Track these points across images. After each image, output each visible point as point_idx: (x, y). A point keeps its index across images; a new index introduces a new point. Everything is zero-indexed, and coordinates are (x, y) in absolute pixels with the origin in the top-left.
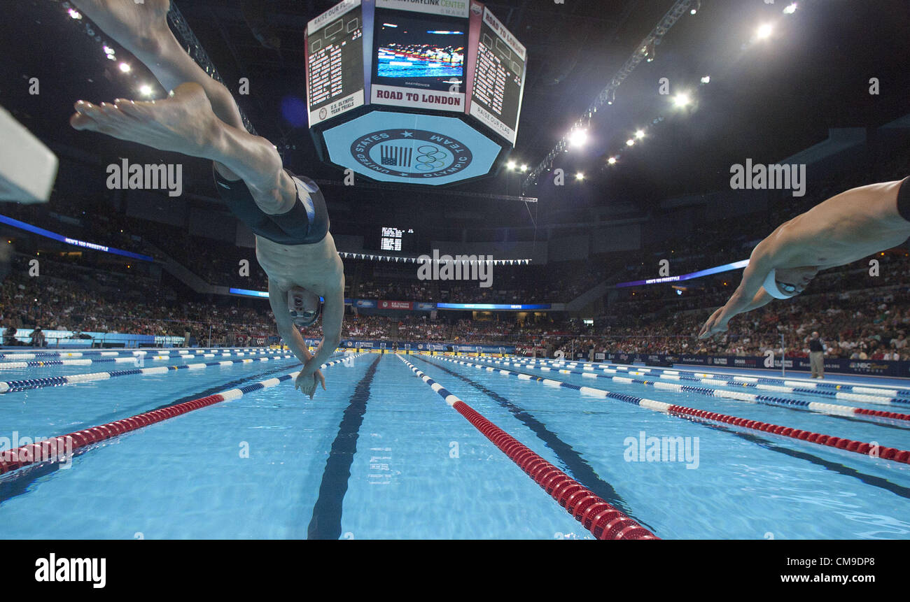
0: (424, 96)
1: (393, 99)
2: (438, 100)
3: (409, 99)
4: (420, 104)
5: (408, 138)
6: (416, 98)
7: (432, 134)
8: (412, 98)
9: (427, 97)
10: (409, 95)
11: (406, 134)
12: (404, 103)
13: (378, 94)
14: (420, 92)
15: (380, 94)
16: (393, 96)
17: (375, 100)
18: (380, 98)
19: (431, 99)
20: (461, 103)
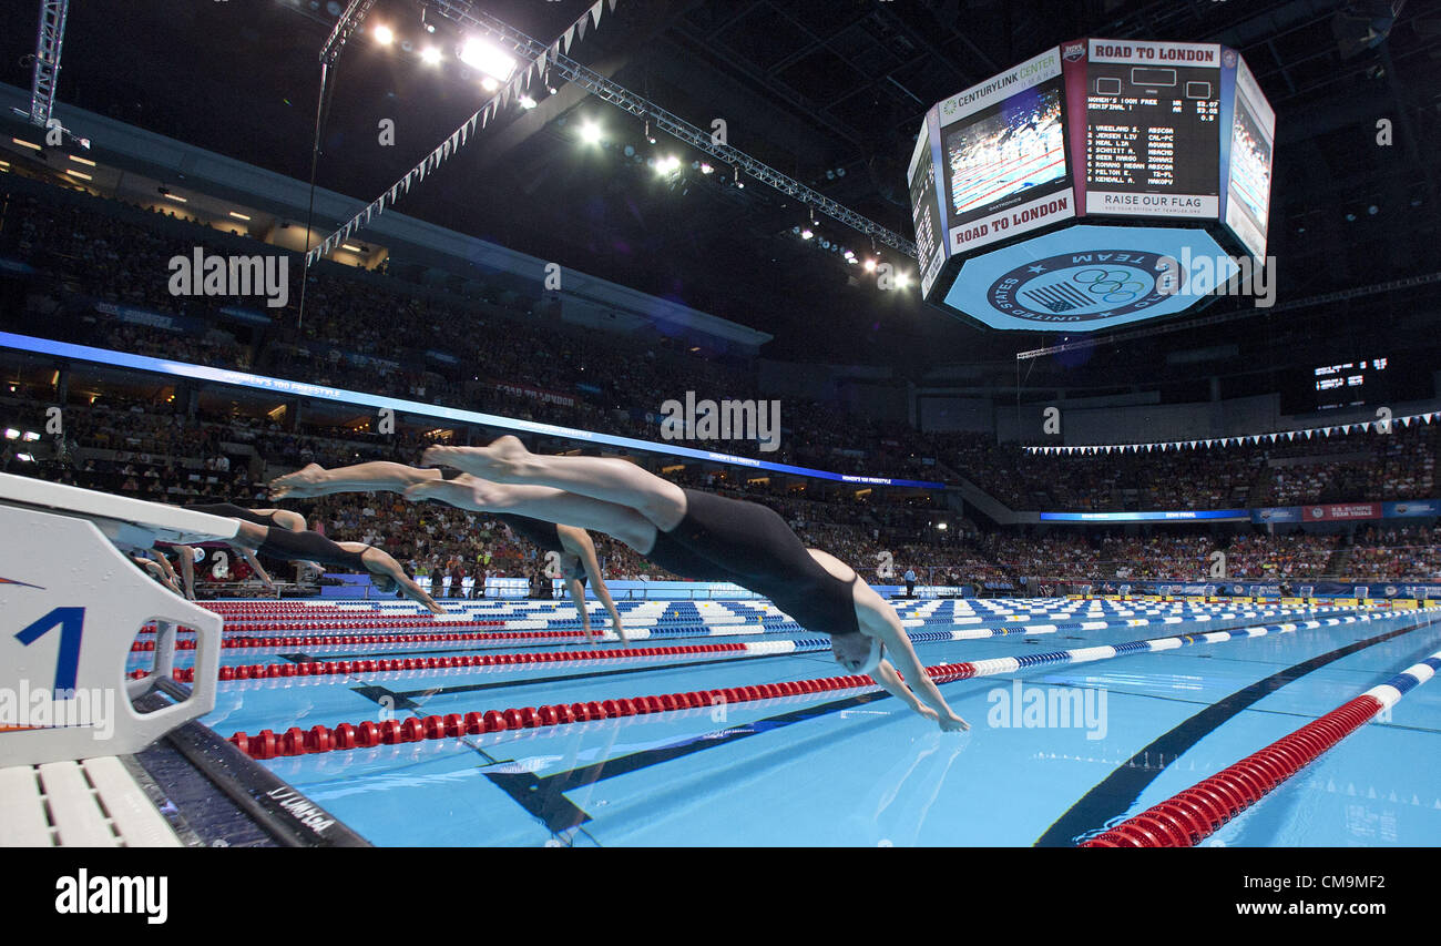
0: (1015, 216)
1: (977, 239)
2: (1034, 214)
3: (997, 230)
4: (1013, 231)
5: (1042, 273)
6: (1005, 223)
7: (1070, 256)
8: (1000, 226)
9: (1019, 217)
10: (995, 224)
11: (1037, 269)
12: (993, 236)
13: (958, 239)
14: (1009, 214)
15: (960, 238)
16: (976, 234)
17: (956, 249)
18: (962, 244)
19: (1026, 217)
20: (1068, 206)
